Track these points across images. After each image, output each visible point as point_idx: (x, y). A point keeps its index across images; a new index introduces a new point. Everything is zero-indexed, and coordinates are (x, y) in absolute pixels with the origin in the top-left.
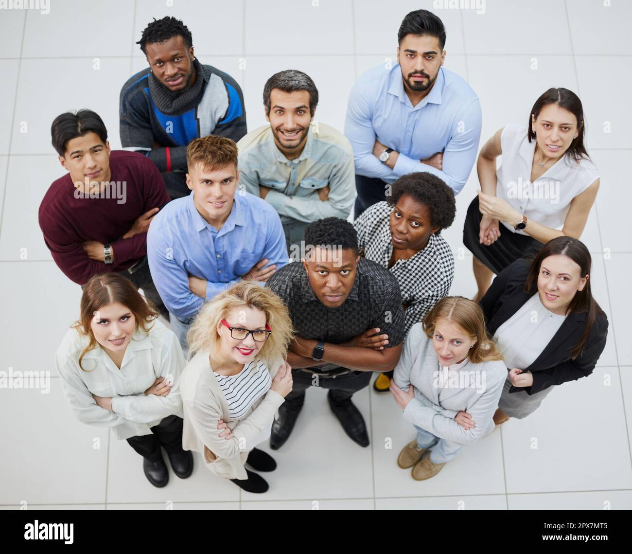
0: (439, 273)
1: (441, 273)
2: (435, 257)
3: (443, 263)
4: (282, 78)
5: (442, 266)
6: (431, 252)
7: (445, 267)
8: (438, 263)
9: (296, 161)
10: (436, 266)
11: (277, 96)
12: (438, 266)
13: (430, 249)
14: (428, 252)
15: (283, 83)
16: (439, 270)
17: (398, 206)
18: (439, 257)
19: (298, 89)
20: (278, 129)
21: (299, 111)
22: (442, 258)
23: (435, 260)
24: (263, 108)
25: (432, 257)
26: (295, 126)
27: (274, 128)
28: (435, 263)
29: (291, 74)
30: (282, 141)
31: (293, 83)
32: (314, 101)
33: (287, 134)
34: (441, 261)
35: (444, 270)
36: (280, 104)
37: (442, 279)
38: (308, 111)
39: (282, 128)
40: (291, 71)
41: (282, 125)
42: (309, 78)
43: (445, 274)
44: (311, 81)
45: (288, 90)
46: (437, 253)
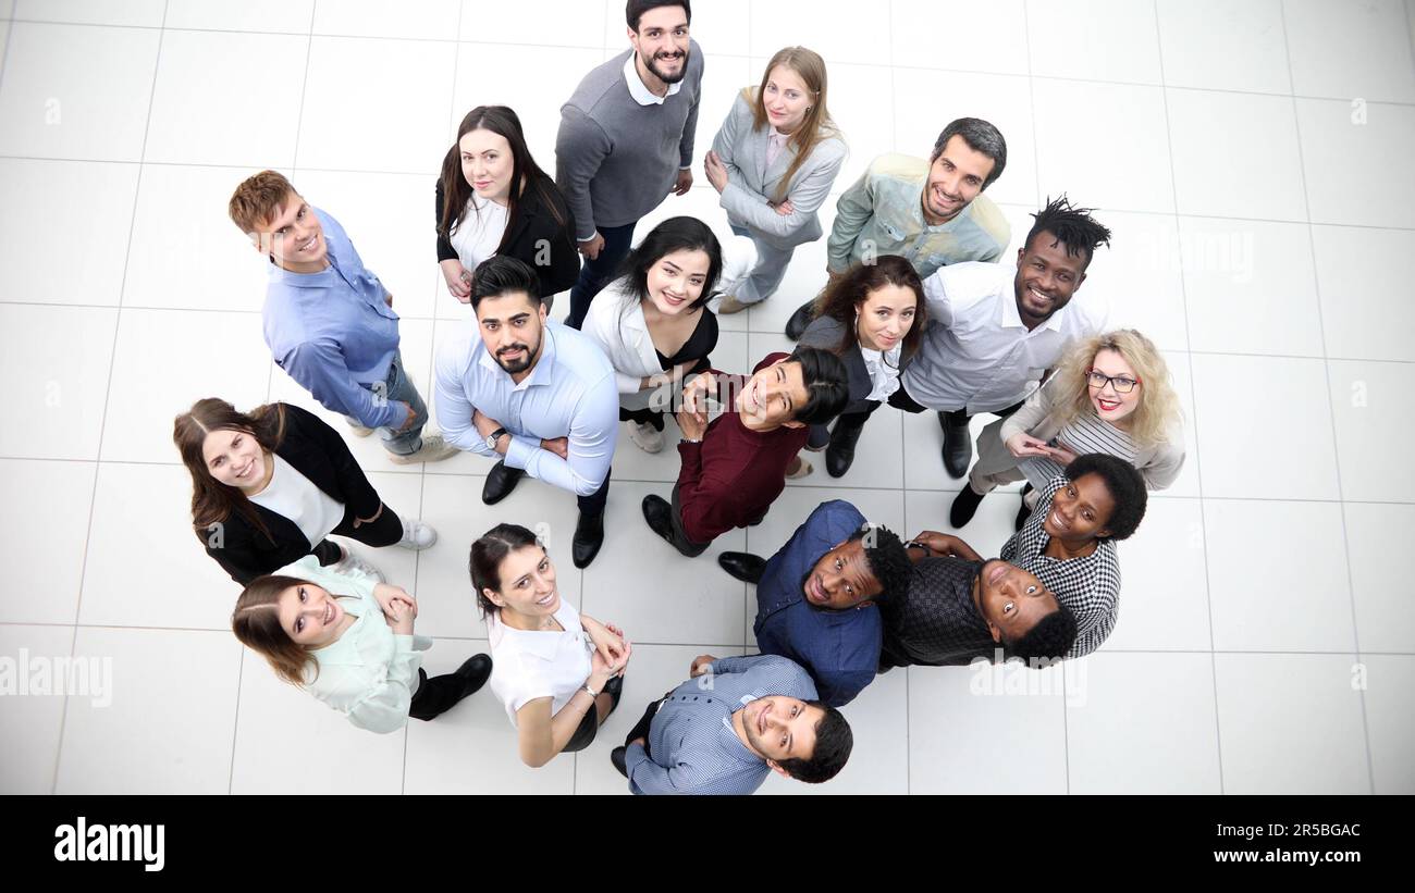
0: (1088, 595)
1: (1091, 597)
2: (1093, 573)
3: (1100, 586)
4: (975, 128)
5: (1097, 589)
6: (1092, 565)
7: (1099, 592)
8: (1093, 583)
10: (1088, 585)
11: (957, 145)
12: (1092, 587)
13: (1092, 561)
14: (1088, 564)
15: (973, 134)
16: (1090, 591)
17: (1076, 482)
18: (1098, 576)
19: (984, 150)
20: (935, 185)
22: (1100, 579)
23: (1092, 577)
24: (931, 148)
25: (1090, 572)
27: (932, 182)
28: (1090, 582)
29: (988, 129)
31: (982, 140)
32: (994, 175)
33: (942, 196)
34: (1098, 582)
35: (1096, 595)
37: (1088, 604)
39: (940, 186)
40: (989, 124)
41: (943, 183)
42: (1004, 145)
43: (1095, 600)
44: (1005, 150)
45: (974, 145)
46: (1098, 570)
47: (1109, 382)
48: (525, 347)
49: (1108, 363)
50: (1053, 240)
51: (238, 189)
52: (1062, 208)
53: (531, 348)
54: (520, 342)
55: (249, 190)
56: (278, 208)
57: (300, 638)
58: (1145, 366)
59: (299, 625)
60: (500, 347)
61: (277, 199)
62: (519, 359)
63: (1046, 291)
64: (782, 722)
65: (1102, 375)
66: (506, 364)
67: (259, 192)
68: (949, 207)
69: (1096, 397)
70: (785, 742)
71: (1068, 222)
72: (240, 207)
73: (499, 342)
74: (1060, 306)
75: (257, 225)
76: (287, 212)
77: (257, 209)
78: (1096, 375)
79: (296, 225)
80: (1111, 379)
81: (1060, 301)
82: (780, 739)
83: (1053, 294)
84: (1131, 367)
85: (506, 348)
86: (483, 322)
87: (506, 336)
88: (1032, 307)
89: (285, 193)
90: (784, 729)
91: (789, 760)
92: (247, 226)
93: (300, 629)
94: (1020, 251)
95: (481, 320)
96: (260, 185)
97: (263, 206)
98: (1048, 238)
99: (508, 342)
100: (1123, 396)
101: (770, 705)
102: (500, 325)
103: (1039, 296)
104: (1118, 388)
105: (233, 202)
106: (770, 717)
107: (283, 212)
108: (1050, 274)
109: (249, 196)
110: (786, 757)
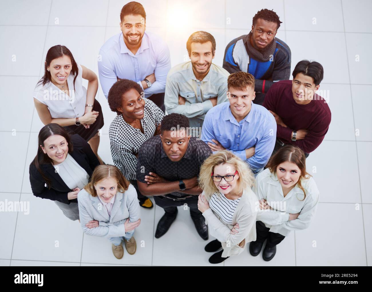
68: (205, 68)
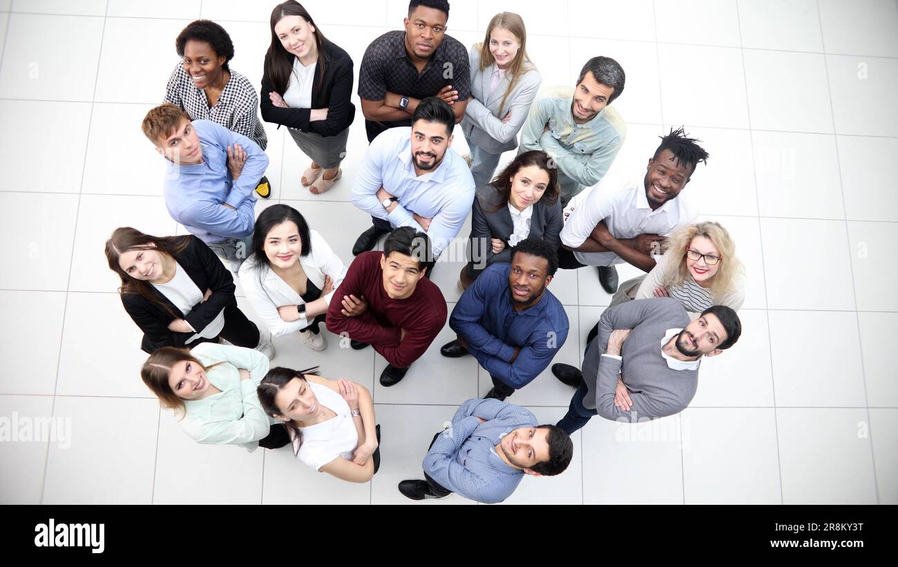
9: (579, 126)
21: (598, 98)
26: (589, 108)
30: (575, 110)
36: (587, 86)
38: (606, 102)
47: (702, 258)
48: (435, 156)
49: (701, 244)
50: (672, 155)
51: (149, 114)
52: (680, 135)
53: (438, 158)
54: (433, 152)
55: (156, 116)
56: (174, 129)
57: (179, 393)
58: (724, 248)
59: (180, 385)
60: (420, 150)
61: (174, 123)
62: (429, 162)
63: (664, 188)
64: (525, 442)
65: (697, 253)
66: (419, 162)
67: (163, 118)
69: (692, 266)
70: (530, 454)
71: (683, 146)
72: (150, 126)
73: (420, 148)
74: (672, 198)
75: (160, 138)
76: (178, 132)
77: (161, 128)
78: (693, 252)
79: (184, 139)
80: (703, 256)
81: (672, 194)
82: (527, 454)
83: (668, 190)
84: (717, 248)
85: (423, 153)
86: (416, 133)
87: (426, 146)
88: (654, 198)
89: (178, 119)
90: (528, 446)
91: (537, 464)
92: (154, 138)
93: (179, 388)
94: (650, 160)
95: (414, 131)
96: (164, 113)
97: (165, 127)
98: (669, 154)
99: (425, 150)
100: (710, 266)
101: (516, 435)
102: (424, 139)
103: (659, 191)
104: (707, 261)
105: (145, 121)
106: (517, 441)
107: (177, 131)
108: (668, 178)
109: (156, 120)
110: (534, 463)
